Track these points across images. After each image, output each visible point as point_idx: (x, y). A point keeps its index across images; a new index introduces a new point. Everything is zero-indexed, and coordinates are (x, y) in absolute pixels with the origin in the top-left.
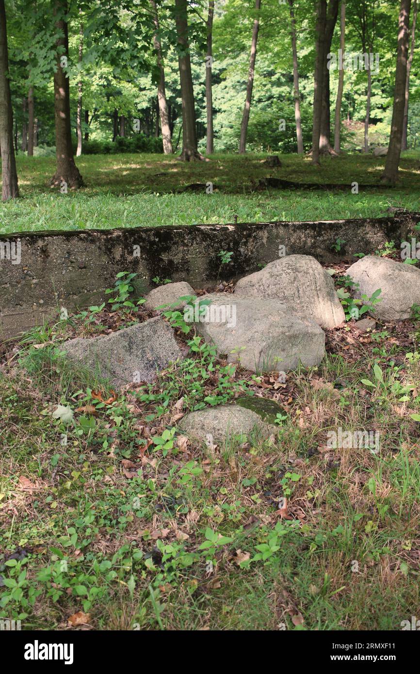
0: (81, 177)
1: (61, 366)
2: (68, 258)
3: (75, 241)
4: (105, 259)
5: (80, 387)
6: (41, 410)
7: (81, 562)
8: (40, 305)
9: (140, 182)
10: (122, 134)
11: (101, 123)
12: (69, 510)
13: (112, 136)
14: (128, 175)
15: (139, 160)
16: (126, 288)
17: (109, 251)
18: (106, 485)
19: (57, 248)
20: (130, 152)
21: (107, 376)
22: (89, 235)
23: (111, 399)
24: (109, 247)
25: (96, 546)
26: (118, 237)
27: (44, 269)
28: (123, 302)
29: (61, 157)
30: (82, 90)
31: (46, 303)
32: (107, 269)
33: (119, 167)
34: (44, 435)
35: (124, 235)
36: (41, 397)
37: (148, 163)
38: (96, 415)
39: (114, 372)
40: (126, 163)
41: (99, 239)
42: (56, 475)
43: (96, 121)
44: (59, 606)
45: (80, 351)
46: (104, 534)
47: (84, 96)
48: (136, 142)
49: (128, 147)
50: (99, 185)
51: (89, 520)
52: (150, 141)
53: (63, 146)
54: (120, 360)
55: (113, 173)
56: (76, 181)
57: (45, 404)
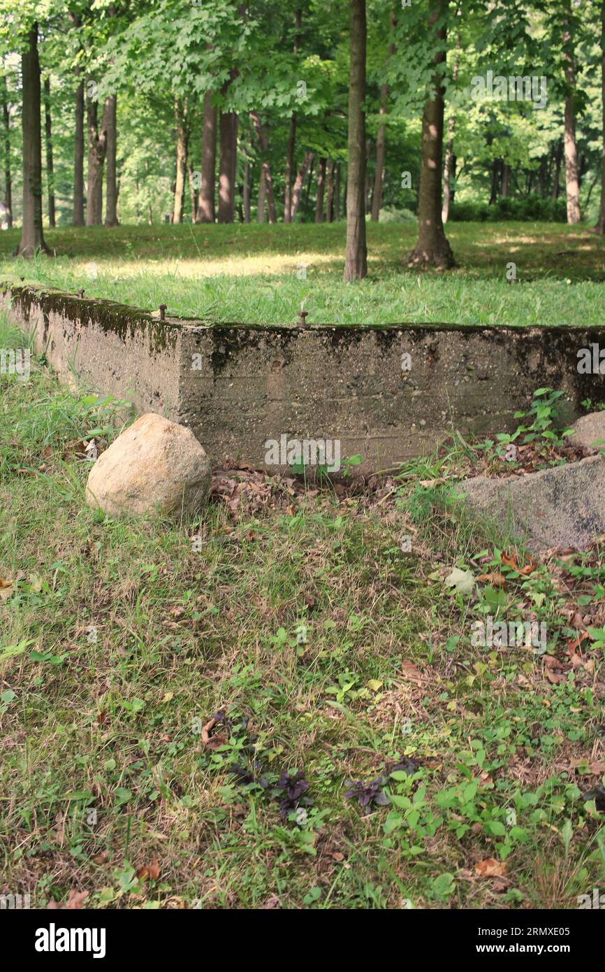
0: (452, 253)
1: (458, 514)
2: (465, 363)
3: (476, 339)
4: (515, 369)
5: (485, 546)
6: (429, 572)
7: (490, 790)
8: (420, 427)
9: (536, 263)
10: (504, 192)
11: (473, 177)
12: (470, 716)
13: (488, 196)
14: (518, 252)
15: (532, 232)
16: (547, 412)
17: (522, 357)
18: (522, 688)
19: (450, 349)
20: (517, 219)
21: (520, 536)
22: (496, 332)
23: (527, 567)
24: (523, 351)
25: (510, 771)
26: (537, 337)
27: (430, 377)
28: (543, 431)
29: (425, 224)
30: (454, 129)
31: (429, 425)
32: (517, 383)
33: (504, 241)
34: (434, 607)
35: (546, 336)
36: (429, 555)
37: (547, 237)
38: (506, 587)
39: (530, 530)
40: (514, 234)
41: (510, 340)
42: (453, 664)
43: (467, 173)
44: (460, 845)
45: (484, 495)
46: (523, 755)
47: (456, 138)
48: (526, 205)
49: (514, 212)
50: (476, 265)
51: (503, 732)
52: (547, 204)
53: (430, 207)
54: (539, 514)
55: (496, 250)
56: (445, 259)
57: (435, 565)
